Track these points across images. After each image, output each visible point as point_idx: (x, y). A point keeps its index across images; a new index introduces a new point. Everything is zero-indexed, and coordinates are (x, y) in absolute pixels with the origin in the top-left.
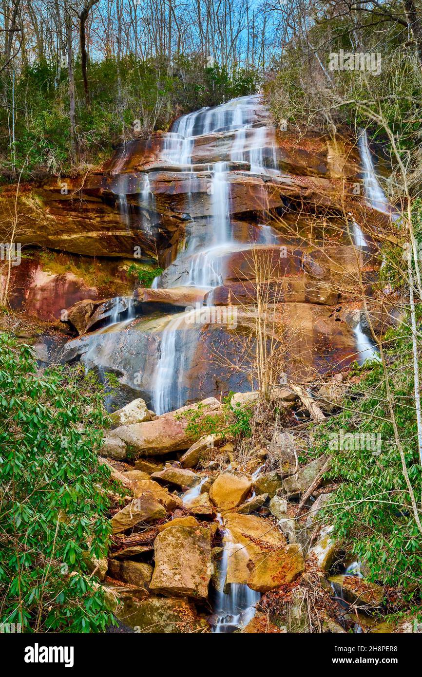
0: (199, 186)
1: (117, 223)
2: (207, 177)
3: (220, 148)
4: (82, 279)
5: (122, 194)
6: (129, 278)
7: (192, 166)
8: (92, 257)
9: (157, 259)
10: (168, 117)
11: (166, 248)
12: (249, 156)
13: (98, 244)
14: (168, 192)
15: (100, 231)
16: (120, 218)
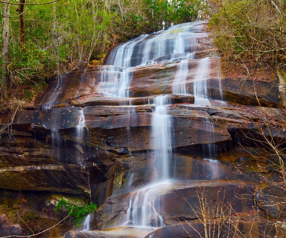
0: (139, 120)
1: (46, 157)
2: (147, 112)
3: (160, 80)
4: (4, 215)
5: (54, 129)
6: (56, 213)
7: (131, 99)
8: (17, 192)
9: (90, 193)
10: (105, 47)
11: (100, 182)
12: (192, 88)
13: (24, 179)
14: (105, 127)
15: (28, 165)
16: (50, 152)
